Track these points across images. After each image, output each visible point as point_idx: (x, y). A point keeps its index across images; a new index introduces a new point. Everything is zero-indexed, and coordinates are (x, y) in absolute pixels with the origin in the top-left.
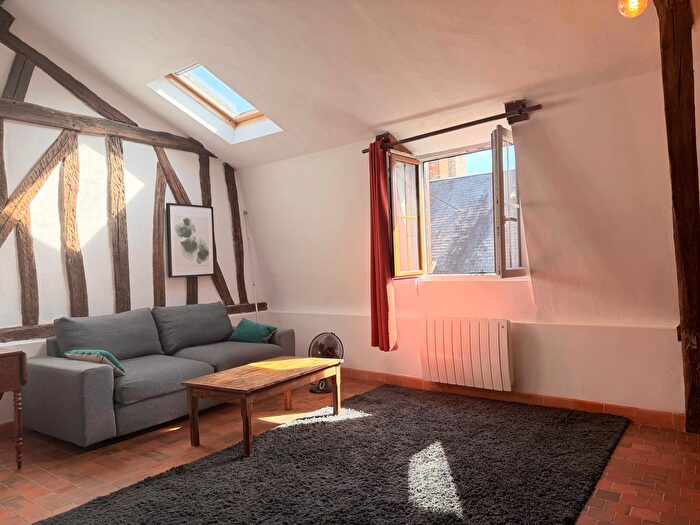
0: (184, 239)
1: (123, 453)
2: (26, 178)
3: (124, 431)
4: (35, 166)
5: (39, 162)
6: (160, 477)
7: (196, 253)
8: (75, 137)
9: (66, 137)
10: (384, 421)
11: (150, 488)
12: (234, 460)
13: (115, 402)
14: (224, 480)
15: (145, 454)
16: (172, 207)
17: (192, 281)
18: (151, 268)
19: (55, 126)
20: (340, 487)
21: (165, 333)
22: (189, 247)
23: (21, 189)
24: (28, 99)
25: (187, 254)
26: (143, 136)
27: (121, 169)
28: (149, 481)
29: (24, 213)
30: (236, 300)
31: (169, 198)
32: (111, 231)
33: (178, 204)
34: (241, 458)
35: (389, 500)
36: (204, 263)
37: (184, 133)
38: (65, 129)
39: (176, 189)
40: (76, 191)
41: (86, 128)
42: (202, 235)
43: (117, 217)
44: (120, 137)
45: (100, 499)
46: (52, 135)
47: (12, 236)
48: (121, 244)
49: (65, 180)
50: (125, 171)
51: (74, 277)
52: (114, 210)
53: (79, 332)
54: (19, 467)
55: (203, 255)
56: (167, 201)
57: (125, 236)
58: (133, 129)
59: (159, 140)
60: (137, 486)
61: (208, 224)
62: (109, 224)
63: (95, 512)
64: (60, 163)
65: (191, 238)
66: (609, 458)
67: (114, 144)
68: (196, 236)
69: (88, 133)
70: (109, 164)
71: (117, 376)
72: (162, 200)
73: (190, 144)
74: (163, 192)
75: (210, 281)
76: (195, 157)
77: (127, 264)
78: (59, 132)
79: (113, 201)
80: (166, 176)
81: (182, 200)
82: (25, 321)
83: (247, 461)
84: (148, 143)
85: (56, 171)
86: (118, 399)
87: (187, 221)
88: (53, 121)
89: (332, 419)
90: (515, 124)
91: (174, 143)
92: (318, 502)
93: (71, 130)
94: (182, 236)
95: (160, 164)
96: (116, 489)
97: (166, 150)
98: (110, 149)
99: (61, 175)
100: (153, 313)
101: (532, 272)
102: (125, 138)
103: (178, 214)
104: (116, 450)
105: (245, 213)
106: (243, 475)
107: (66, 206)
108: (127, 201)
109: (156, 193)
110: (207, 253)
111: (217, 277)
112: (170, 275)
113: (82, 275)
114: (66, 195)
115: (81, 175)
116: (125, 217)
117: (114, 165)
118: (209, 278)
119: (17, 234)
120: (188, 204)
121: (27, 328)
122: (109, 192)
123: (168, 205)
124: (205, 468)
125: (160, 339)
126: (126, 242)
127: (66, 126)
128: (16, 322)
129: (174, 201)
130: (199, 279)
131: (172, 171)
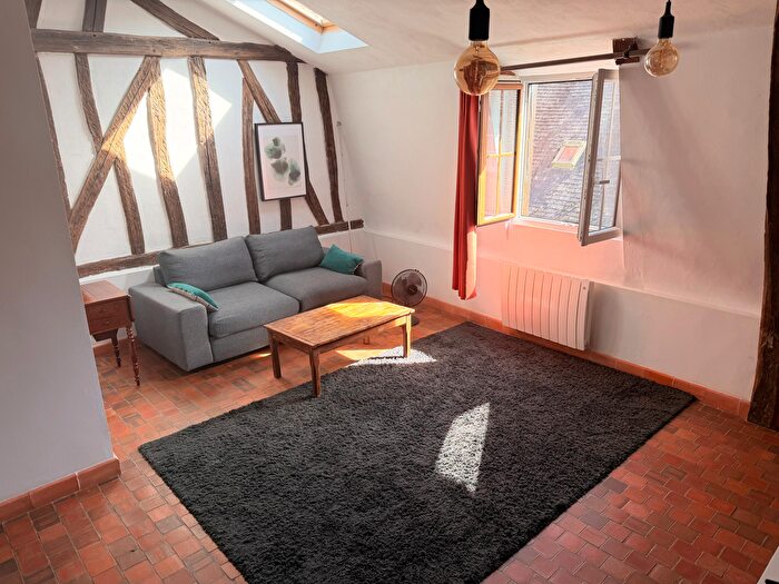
0: (274, 160)
1: (219, 379)
2: (116, 115)
3: (219, 358)
4: (123, 100)
5: (126, 96)
6: (242, 410)
7: (287, 174)
8: (157, 63)
9: (148, 64)
10: (448, 369)
11: (232, 420)
12: (304, 399)
13: (210, 336)
14: (291, 421)
15: (235, 382)
16: (259, 128)
17: (285, 204)
18: (244, 192)
19: (137, 55)
20: (382, 441)
21: (258, 261)
22: (280, 168)
23: (113, 127)
24: (108, 29)
25: (278, 176)
26: (226, 50)
27: (205, 92)
28: (233, 413)
29: (119, 149)
30: (331, 219)
31: (257, 117)
32: (201, 158)
33: (268, 123)
34: (310, 398)
35: (418, 461)
36: (295, 184)
37: (270, 41)
38: (146, 56)
39: (263, 106)
40: (164, 122)
41: (168, 52)
42: (292, 156)
43: (206, 144)
44: (202, 57)
45: (193, 427)
46: (136, 63)
47: (111, 173)
48: (213, 171)
49: (153, 111)
50: (210, 92)
51: (172, 208)
52: (202, 137)
53: (179, 266)
54: (138, 384)
55: (294, 176)
56: (255, 121)
57: (216, 163)
58: (214, 45)
59: (242, 54)
60: (222, 418)
61: (298, 141)
62: (199, 151)
63: (189, 439)
64: (146, 94)
65: (282, 159)
66: (643, 443)
67: (196, 65)
68: (286, 156)
69: (169, 57)
70: (193, 88)
71: (210, 312)
72: (250, 120)
73: (275, 52)
74: (250, 111)
75: (303, 202)
76: (282, 66)
77: (219, 192)
78: (141, 60)
79: (201, 129)
80: (253, 92)
81: (271, 119)
82: (134, 251)
83: (314, 402)
84: (232, 59)
85: (143, 102)
86: (212, 333)
87: (276, 141)
88: (132, 50)
89: (401, 361)
90: (624, 65)
91: (259, 54)
92: (359, 455)
93: (152, 56)
94: (272, 157)
95: (245, 80)
96: (207, 418)
97: (250, 62)
98: (193, 71)
99: (148, 106)
100: (246, 241)
101: (625, 234)
102: (207, 57)
103: (267, 134)
104: (213, 375)
105: (339, 124)
106: (308, 417)
107: (156, 137)
108: (214, 126)
109: (244, 113)
110: (298, 174)
111: (310, 197)
112: (263, 199)
113: (179, 205)
114: (155, 127)
115: (168, 104)
116: (214, 143)
117: (198, 88)
118: (303, 199)
119: (116, 170)
120: (277, 122)
121: (135, 257)
122: (196, 119)
123: (256, 125)
124: (278, 405)
125: (254, 266)
126: (217, 169)
127: (148, 52)
128: (125, 251)
129: (263, 121)
130: (293, 202)
131: (259, 87)
